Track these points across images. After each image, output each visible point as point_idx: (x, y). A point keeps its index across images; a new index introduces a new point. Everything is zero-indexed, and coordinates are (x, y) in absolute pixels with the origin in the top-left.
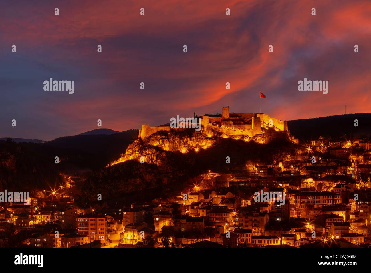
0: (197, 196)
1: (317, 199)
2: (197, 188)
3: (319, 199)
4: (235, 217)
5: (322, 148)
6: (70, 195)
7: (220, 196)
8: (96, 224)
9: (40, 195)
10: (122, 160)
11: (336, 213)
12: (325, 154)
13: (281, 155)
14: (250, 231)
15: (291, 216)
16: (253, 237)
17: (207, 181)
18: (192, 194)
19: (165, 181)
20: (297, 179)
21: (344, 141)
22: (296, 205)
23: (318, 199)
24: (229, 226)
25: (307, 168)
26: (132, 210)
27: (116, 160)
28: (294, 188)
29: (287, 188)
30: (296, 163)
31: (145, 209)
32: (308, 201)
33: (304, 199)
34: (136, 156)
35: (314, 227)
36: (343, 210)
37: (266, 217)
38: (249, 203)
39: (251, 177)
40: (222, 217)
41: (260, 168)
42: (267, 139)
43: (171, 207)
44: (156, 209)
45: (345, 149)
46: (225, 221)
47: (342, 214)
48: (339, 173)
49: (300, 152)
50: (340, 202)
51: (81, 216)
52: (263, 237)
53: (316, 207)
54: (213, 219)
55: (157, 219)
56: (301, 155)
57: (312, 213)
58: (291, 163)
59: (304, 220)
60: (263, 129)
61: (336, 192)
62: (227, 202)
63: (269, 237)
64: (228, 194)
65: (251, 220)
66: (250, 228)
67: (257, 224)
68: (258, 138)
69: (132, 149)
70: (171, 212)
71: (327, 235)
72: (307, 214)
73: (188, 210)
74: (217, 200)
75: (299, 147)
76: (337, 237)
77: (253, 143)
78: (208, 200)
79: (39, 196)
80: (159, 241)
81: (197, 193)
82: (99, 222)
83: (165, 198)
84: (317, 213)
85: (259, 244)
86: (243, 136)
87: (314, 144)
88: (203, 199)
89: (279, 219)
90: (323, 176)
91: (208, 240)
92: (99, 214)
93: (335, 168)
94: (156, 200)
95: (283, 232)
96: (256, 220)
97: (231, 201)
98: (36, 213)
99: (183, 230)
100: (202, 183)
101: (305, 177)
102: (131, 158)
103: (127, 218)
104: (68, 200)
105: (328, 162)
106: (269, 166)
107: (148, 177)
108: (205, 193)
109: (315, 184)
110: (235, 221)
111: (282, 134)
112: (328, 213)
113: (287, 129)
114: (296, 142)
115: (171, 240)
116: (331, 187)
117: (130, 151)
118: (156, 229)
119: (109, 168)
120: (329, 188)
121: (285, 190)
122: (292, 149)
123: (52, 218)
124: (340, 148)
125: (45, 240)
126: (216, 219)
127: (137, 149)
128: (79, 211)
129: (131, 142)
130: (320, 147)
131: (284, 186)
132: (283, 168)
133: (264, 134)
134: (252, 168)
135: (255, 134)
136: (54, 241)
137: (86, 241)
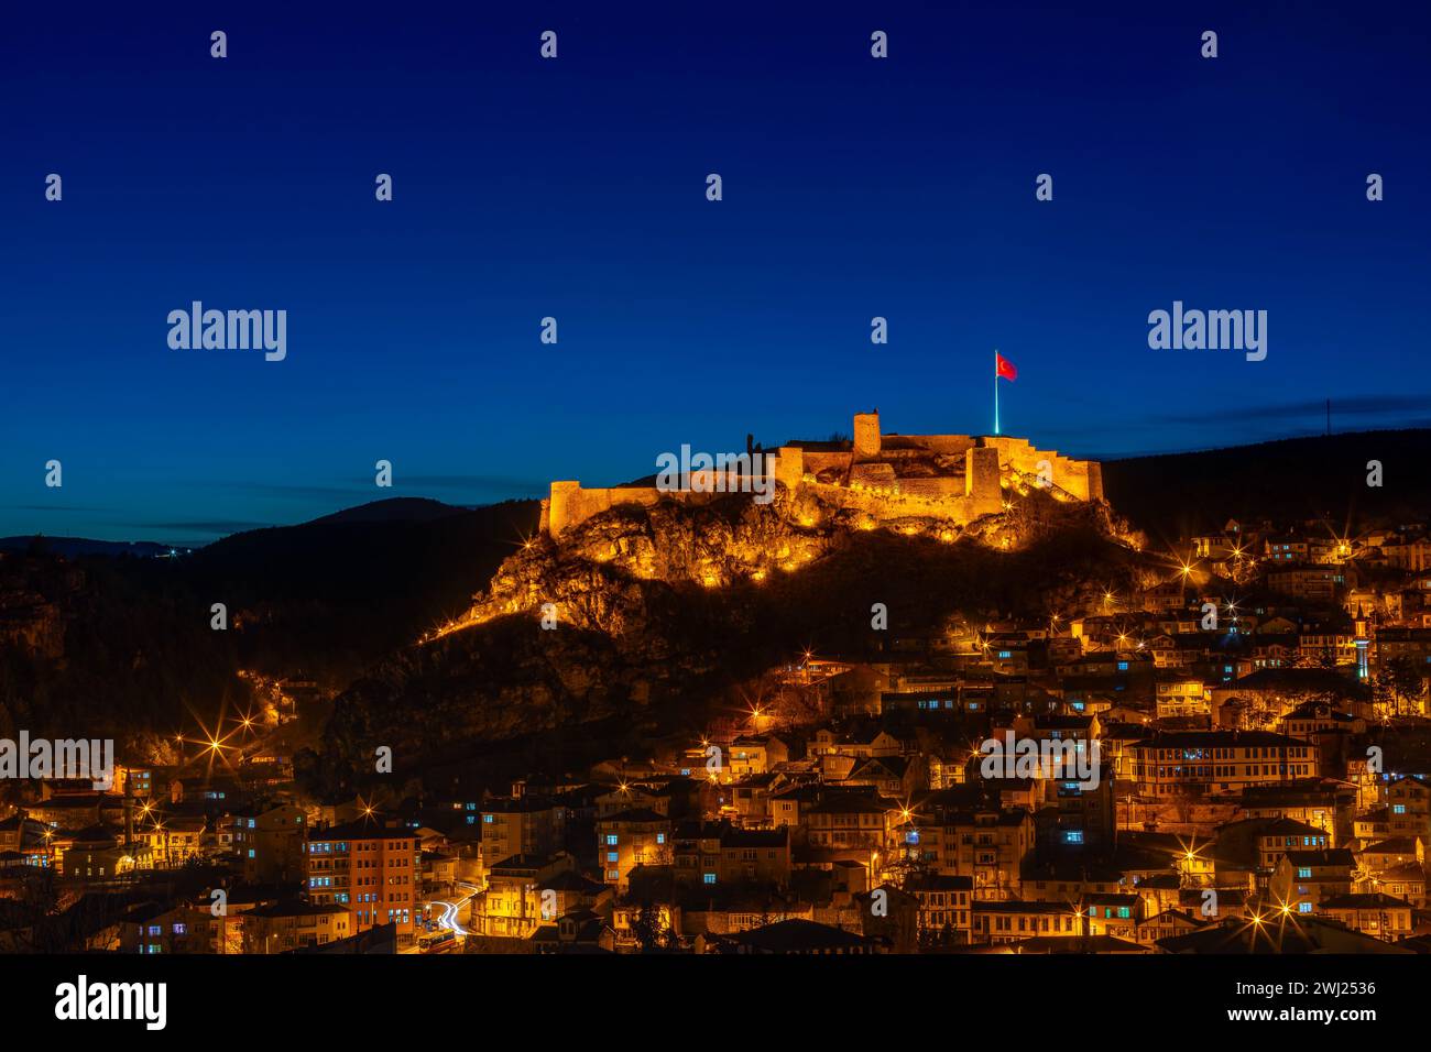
0: (761, 751)
1: (1222, 760)
2: (761, 719)
3: (1228, 760)
4: (907, 827)
5: (1238, 562)
6: (278, 751)
7: (850, 750)
8: (377, 864)
9: (162, 753)
10: (477, 617)
11: (1295, 814)
12: (1250, 587)
13: (1079, 592)
14: (966, 884)
15: (1121, 826)
16: (978, 906)
17: (799, 691)
18: (742, 741)
19: (642, 693)
20: (1141, 684)
21: (1325, 538)
22: (1141, 784)
23: (1226, 761)
24: (886, 865)
25: (1181, 642)
26: (515, 807)
27: (456, 618)
28: (1131, 717)
29: (1102, 717)
30: (1134, 623)
31: (564, 800)
32: (1187, 770)
33: (1170, 759)
34: (531, 598)
35: (1211, 868)
36: (1328, 803)
37: (1027, 829)
38: (959, 774)
39: (963, 676)
40: (858, 829)
41: (1000, 641)
42: (1024, 533)
43: (662, 792)
44: (606, 798)
45: (1329, 567)
46: (868, 845)
47: (1321, 818)
48: (1307, 662)
49: (1150, 581)
50: (1312, 773)
51: (319, 833)
52: (1014, 906)
53: (1216, 789)
54: (825, 835)
55: (613, 840)
56: (1155, 592)
57: (1201, 813)
58: (1119, 622)
59: (1172, 841)
60: (1008, 494)
61: (1295, 733)
62: (875, 773)
63: (1039, 907)
64: (877, 742)
65: (967, 841)
66: (965, 871)
67: (990, 854)
68: (991, 529)
69: (516, 574)
70: (663, 811)
71: (1264, 899)
72: (1185, 817)
73: (730, 803)
74: (839, 762)
75: (1147, 561)
76: (1306, 908)
77: (969, 547)
78: (803, 765)
79: (158, 760)
80: (621, 922)
81: (761, 739)
82: (389, 855)
83: (640, 758)
84: (1224, 813)
85: (999, 933)
86: (933, 523)
87: (1204, 548)
88: (784, 759)
89: (1074, 837)
90: (1244, 670)
91: (807, 916)
92: (390, 824)
93: (1290, 641)
94: (608, 768)
95: (1093, 888)
96: (985, 841)
97: (892, 766)
98: (147, 826)
99: (710, 878)
100: (781, 699)
101: (1173, 677)
102: (512, 607)
103: (495, 838)
104: (273, 770)
105: (1263, 620)
106: (1032, 635)
107: (578, 681)
108: (793, 739)
109: (1212, 703)
110: (906, 846)
111: (1082, 513)
112: (1266, 813)
113: (1100, 495)
114: (1134, 541)
115: (665, 919)
116: (1276, 713)
117: (509, 582)
118: (610, 875)
119: (429, 647)
120: (1268, 717)
121: (1097, 728)
122: (1118, 571)
123: (208, 842)
124: (1305, 565)
125: (179, 928)
126: (836, 838)
127: (534, 574)
128: (314, 815)
129: (512, 550)
130: (1230, 562)
131: (1094, 708)
132: (1085, 640)
133: (1013, 514)
134: (967, 641)
135: (977, 512)
136: (214, 934)
137: (342, 927)
